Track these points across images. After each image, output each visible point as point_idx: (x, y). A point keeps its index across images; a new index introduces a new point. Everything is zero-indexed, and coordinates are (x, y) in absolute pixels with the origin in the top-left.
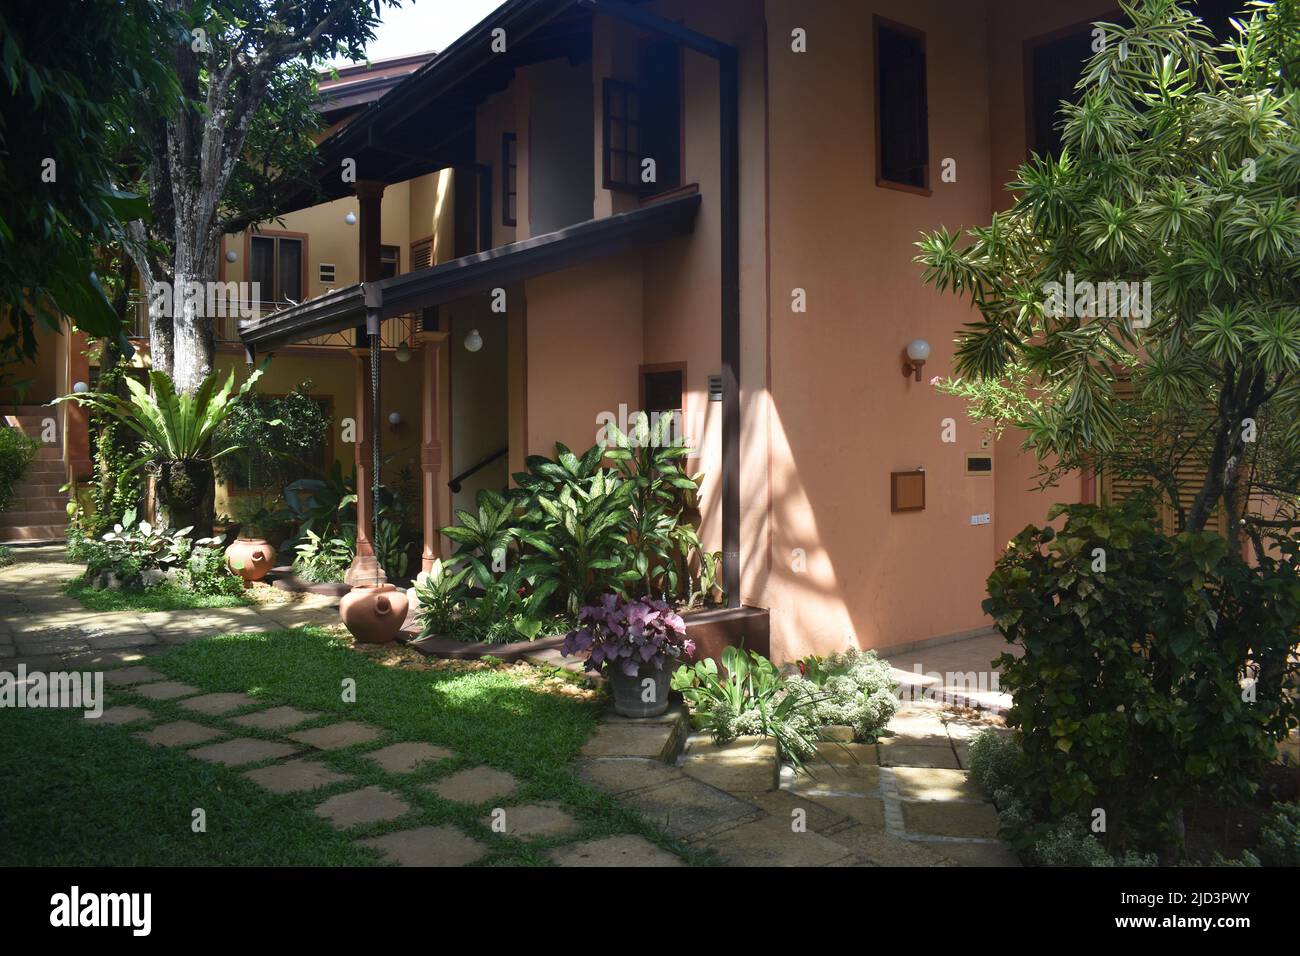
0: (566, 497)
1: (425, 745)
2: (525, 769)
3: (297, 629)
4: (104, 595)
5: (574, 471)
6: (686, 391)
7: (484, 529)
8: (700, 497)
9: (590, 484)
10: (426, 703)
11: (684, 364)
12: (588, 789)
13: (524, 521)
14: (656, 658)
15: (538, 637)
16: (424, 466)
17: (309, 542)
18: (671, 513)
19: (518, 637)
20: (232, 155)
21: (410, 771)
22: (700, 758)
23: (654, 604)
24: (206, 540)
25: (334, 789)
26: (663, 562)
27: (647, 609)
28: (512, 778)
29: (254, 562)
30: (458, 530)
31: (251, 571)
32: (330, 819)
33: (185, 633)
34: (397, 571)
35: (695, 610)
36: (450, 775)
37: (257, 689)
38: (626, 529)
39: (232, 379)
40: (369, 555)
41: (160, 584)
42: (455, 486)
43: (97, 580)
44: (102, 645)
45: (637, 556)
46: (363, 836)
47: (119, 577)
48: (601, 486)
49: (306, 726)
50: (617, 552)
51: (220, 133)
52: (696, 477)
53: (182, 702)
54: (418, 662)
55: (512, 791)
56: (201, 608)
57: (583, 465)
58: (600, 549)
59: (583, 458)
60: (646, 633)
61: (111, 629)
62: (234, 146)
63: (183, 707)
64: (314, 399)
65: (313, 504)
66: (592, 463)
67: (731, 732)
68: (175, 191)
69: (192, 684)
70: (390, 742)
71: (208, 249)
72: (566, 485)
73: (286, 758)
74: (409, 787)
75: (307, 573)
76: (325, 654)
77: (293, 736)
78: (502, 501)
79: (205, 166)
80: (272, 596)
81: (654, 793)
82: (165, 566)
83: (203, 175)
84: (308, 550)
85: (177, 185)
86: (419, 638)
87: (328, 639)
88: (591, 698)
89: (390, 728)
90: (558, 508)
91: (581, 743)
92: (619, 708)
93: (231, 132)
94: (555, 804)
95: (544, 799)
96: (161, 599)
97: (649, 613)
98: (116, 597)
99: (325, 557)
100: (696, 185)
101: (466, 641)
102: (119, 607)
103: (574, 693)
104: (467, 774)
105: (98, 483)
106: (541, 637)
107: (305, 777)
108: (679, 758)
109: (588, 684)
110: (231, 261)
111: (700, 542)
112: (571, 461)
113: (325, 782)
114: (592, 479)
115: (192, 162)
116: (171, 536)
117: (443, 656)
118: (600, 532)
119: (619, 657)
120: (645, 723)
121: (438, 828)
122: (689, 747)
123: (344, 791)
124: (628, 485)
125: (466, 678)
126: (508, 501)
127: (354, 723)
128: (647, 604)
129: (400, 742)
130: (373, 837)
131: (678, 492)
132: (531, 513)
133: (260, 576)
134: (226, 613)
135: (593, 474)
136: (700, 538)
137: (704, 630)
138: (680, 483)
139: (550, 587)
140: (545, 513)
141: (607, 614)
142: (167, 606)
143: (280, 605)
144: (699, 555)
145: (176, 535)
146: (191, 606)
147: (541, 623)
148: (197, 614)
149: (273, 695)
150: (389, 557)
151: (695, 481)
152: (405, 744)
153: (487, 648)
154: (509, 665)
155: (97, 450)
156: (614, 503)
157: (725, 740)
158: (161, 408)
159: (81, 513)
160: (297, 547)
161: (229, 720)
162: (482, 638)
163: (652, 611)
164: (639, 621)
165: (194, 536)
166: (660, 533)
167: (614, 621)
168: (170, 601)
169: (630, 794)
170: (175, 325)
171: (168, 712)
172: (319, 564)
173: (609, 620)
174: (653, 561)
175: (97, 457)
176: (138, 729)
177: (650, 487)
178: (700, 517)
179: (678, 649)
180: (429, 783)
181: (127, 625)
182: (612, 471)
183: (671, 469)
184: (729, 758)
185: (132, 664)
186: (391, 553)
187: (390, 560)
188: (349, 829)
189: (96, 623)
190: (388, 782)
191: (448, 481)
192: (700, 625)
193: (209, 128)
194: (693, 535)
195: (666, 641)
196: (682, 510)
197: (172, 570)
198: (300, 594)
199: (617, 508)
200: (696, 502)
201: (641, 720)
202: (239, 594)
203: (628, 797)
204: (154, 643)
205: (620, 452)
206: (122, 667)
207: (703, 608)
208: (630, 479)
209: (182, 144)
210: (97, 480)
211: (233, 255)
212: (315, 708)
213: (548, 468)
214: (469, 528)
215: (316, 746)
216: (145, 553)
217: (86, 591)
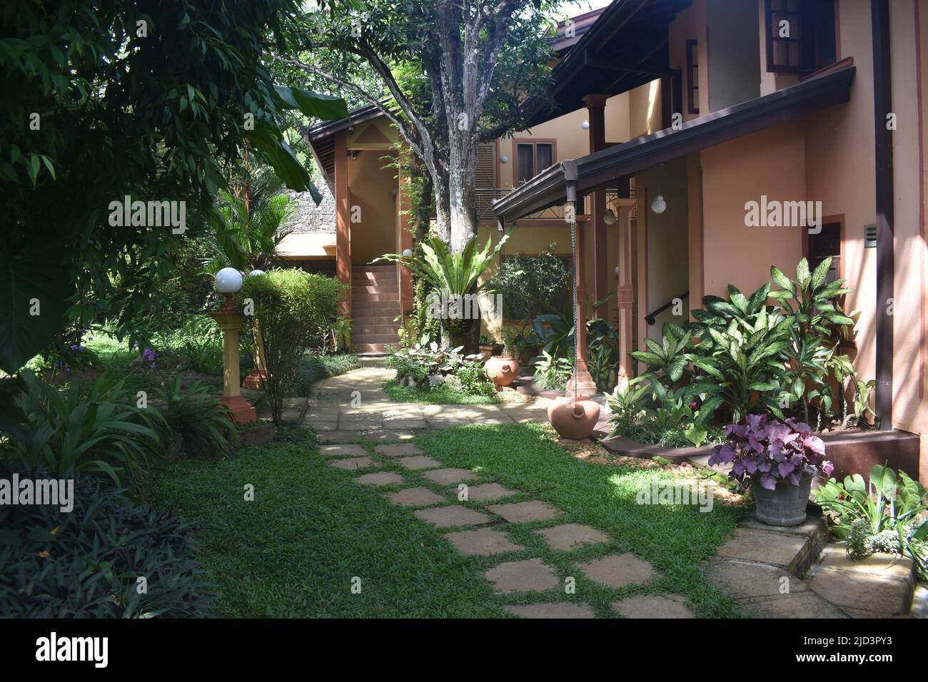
0: (733, 331)
1: (588, 528)
2: (662, 562)
3: (523, 423)
4: (405, 391)
5: (743, 308)
6: (844, 240)
7: (666, 354)
8: (857, 332)
9: (755, 319)
10: (598, 492)
11: (843, 216)
12: (714, 589)
13: (698, 348)
14: (793, 475)
15: (702, 444)
16: (620, 303)
17: (545, 359)
18: (828, 345)
19: (685, 443)
20: (485, 82)
21: (569, 550)
22: (831, 571)
23: (795, 426)
24: (472, 356)
25: (506, 557)
26: (819, 388)
27: (789, 430)
28: (650, 568)
29: (503, 373)
30: (644, 354)
31: (501, 379)
32: (494, 583)
33: (446, 421)
34: (607, 384)
35: (848, 430)
36: (600, 558)
37: (479, 468)
38: (786, 357)
39: (489, 242)
40: (584, 371)
41: (440, 385)
42: (650, 320)
43: (402, 381)
44: (391, 426)
45: (794, 381)
46: (513, 603)
47: (415, 380)
48: (763, 321)
49: (505, 501)
50: (777, 377)
51: (474, 66)
52: (853, 314)
53: (426, 473)
54: (603, 457)
55: (648, 581)
56: (463, 404)
57: (750, 304)
58: (760, 373)
59: (751, 299)
60: (785, 451)
61: (400, 415)
62: (487, 76)
63: (425, 477)
64: (559, 257)
65: (552, 332)
66: (758, 302)
67: (865, 550)
68: (448, 111)
69: (437, 460)
70: (562, 522)
71: (471, 151)
72: (734, 320)
73: (480, 526)
74: (564, 564)
75: (541, 382)
76: (536, 444)
77: (491, 508)
78: (681, 332)
79: (466, 90)
80: (513, 398)
81: (775, 603)
82: (444, 373)
83: (465, 97)
84: (543, 366)
85: (448, 107)
86: (608, 438)
87: (541, 433)
88: (739, 503)
89: (566, 510)
90: (725, 339)
91: (718, 544)
92: (761, 516)
93: (483, 66)
94: (681, 599)
95: (673, 592)
96: (440, 396)
97: (789, 434)
98: (412, 393)
99: (554, 371)
100: (851, 59)
101: (644, 443)
102: (411, 400)
103: (724, 496)
104: (615, 559)
105: (416, 316)
106: (706, 444)
107: (489, 542)
108: (812, 568)
109: (737, 489)
110: (504, 163)
111: (856, 370)
112: (740, 300)
113: (500, 551)
114: (756, 315)
115: (457, 90)
116: (449, 353)
117: (623, 454)
118: (761, 360)
119: (758, 471)
120: (781, 532)
121: (576, 604)
122: (824, 557)
123: (513, 560)
124: (790, 320)
125: (637, 474)
126: (686, 331)
127: (540, 502)
128: (788, 425)
129: (570, 523)
130: (521, 604)
131: (836, 328)
132: (703, 342)
133: (508, 383)
134: (479, 408)
135: (759, 311)
136: (856, 369)
137: (855, 449)
138: (837, 319)
139: (716, 404)
140: (715, 343)
141: (750, 432)
142: (443, 401)
143: (520, 404)
144: (854, 383)
145: (453, 352)
146: (457, 402)
147: (706, 433)
148: (460, 408)
149: (489, 473)
150: (601, 372)
151: (852, 318)
152: (574, 525)
153: (660, 450)
154: (675, 465)
155: (415, 294)
156: (775, 336)
157: (859, 556)
158: (440, 264)
159: (407, 336)
160: (537, 363)
161: (451, 490)
162: (657, 442)
163: (793, 432)
164: (778, 441)
165: (465, 352)
166: (816, 362)
167: (755, 439)
168: (445, 397)
169: (752, 600)
170: (451, 205)
171: (414, 479)
172: (550, 376)
173: (751, 438)
174: (810, 385)
175: (416, 298)
176: (389, 490)
177: (810, 322)
178: (857, 349)
179: (816, 469)
180: (580, 562)
181: (412, 413)
182: (776, 308)
183: (829, 307)
184: (861, 574)
185: (405, 441)
186: (602, 370)
187: (602, 375)
188: (504, 594)
189: (393, 411)
190: (550, 557)
191: (645, 316)
192: (851, 444)
193: (467, 63)
194: (848, 365)
195: (804, 460)
196: (838, 343)
197: (448, 375)
198: (534, 398)
199: (778, 339)
200: (852, 336)
201: (780, 529)
202: (491, 395)
203: (750, 603)
204: (425, 428)
205: (782, 293)
206: (397, 443)
207: (856, 429)
208: (793, 315)
209: (450, 78)
210: (416, 314)
211: (505, 158)
212: (515, 487)
213: (719, 306)
214: (653, 353)
215: (506, 519)
216: (432, 363)
217: (395, 388)
